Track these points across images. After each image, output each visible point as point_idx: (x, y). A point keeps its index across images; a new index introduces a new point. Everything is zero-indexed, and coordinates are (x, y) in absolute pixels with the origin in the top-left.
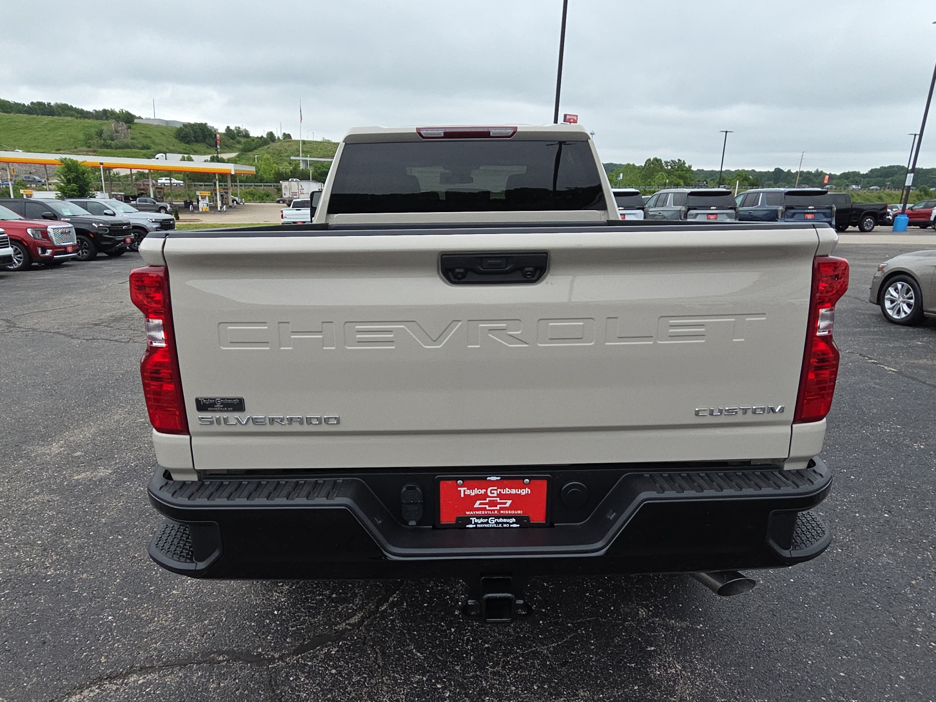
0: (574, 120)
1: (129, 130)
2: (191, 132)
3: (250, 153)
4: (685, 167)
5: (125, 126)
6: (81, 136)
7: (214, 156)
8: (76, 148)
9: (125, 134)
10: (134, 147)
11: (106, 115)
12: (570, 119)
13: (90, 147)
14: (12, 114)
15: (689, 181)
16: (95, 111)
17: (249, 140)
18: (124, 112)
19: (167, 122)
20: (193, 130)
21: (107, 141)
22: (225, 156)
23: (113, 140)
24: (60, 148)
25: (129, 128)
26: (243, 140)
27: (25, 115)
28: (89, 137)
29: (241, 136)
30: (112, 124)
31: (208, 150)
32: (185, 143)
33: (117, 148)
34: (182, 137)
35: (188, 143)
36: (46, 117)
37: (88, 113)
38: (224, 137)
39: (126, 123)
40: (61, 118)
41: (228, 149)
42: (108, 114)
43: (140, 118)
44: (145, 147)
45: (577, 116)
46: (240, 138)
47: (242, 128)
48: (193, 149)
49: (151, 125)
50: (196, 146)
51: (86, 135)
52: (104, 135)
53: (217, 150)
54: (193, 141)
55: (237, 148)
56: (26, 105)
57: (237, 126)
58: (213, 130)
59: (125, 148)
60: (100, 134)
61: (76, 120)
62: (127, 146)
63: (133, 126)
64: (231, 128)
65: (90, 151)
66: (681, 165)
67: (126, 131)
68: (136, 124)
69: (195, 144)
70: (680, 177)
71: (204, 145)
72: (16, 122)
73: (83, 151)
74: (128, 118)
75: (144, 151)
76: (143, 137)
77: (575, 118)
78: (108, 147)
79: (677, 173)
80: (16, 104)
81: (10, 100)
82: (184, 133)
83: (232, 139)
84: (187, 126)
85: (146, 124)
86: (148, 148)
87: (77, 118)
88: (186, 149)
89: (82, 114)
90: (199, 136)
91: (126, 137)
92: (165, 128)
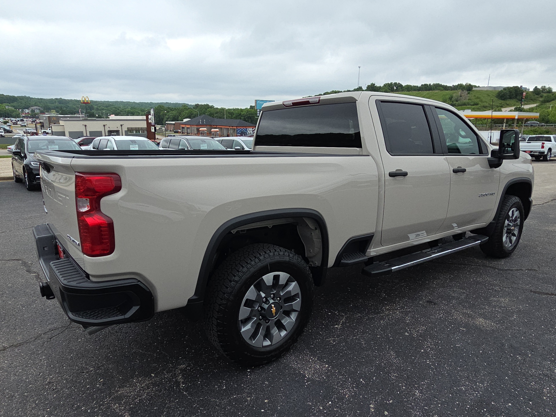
1: (468, 95)
2: (508, 92)
3: (548, 104)
5: (466, 92)
7: (517, 107)
9: (465, 97)
10: (469, 104)
11: (460, 87)
14: (411, 92)
17: (551, 94)
18: (468, 84)
19: (495, 87)
21: (454, 102)
22: (526, 107)
23: (457, 101)
25: (469, 93)
26: (545, 95)
29: (545, 92)
30: (459, 92)
31: (517, 104)
32: (502, 100)
34: (501, 96)
35: (504, 100)
36: (426, 91)
38: (531, 94)
40: (433, 91)
41: (532, 101)
43: (479, 87)
47: (547, 87)
48: (505, 103)
49: (483, 91)
50: (509, 102)
52: (453, 99)
53: (521, 103)
54: (507, 98)
55: (539, 100)
56: (419, 86)
57: (543, 85)
60: (451, 98)
61: (440, 92)
62: (464, 104)
63: (471, 92)
64: (538, 87)
67: (466, 95)
68: (474, 90)
69: (509, 99)
71: (515, 100)
74: (469, 88)
75: (473, 107)
76: (476, 98)
80: (414, 86)
81: (412, 85)
82: (503, 93)
83: (537, 95)
84: (505, 89)
85: (480, 90)
86: (477, 104)
87: (441, 90)
88: (501, 104)
89: (446, 88)
90: (512, 95)
91: (465, 99)
92: (491, 91)
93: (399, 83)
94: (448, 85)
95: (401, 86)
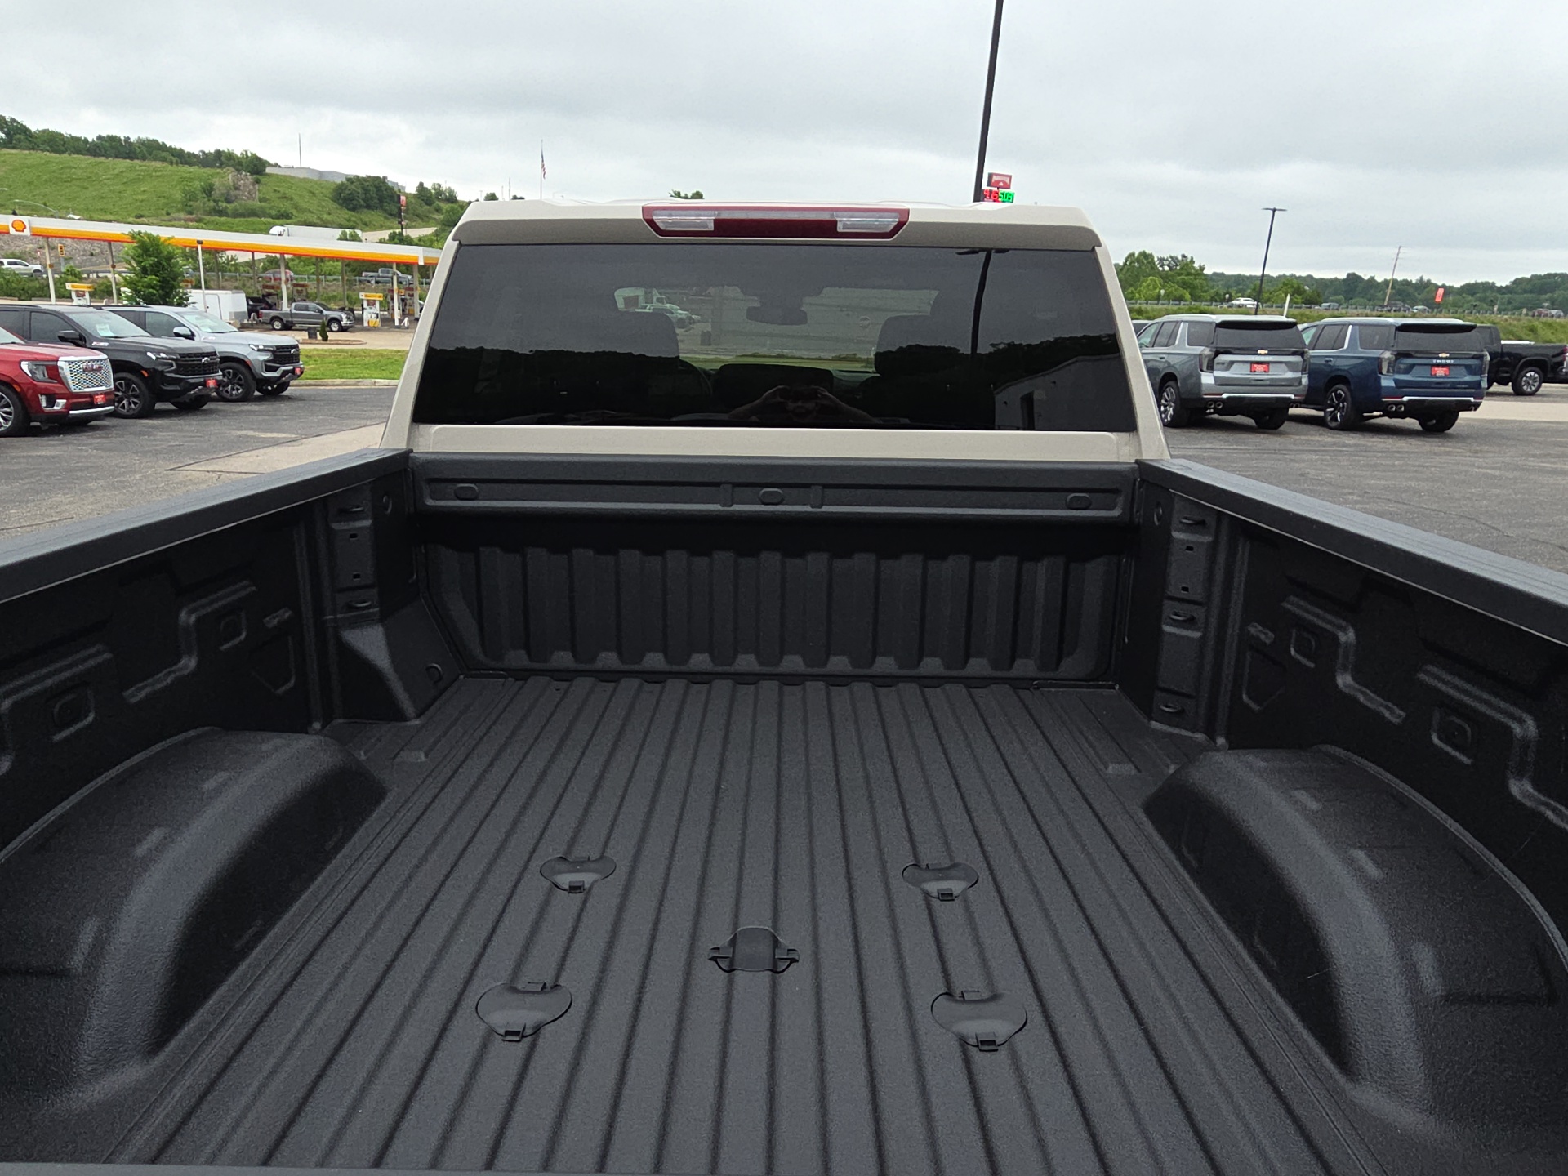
0: (1005, 183)
1: (257, 186)
2: (360, 191)
4: (1194, 268)
5: (250, 178)
6: (178, 195)
7: (394, 233)
8: (168, 214)
9: (249, 193)
10: (264, 214)
11: (220, 159)
12: (999, 182)
13: (191, 213)
14: (66, 155)
15: (1199, 292)
16: (203, 152)
17: (455, 206)
18: (249, 155)
19: (321, 173)
20: (363, 188)
21: (220, 203)
22: (413, 233)
23: (228, 201)
24: (142, 213)
25: (257, 181)
26: (445, 206)
27: (86, 157)
28: (191, 196)
29: (442, 200)
30: (229, 176)
31: (388, 223)
32: (349, 209)
33: (236, 215)
34: (345, 200)
35: (353, 209)
36: (121, 160)
37: (190, 155)
38: (413, 201)
39: (252, 174)
40: (146, 163)
41: (420, 221)
42: (223, 159)
43: (276, 165)
44: (282, 215)
45: (1010, 177)
46: (442, 205)
47: (444, 187)
48: (361, 220)
49: (293, 178)
50: (367, 215)
51: (184, 191)
52: (216, 194)
53: (400, 223)
54: (361, 206)
55: (435, 219)
56: (90, 140)
57: (436, 182)
58: (396, 189)
59: (249, 216)
60: (208, 191)
61: (170, 168)
62: (253, 213)
63: (263, 179)
64: (425, 185)
65: (192, 221)
66: (1187, 265)
67: (251, 187)
68: (269, 175)
69: (366, 210)
70: (1185, 285)
71: (380, 212)
72: (71, 168)
73: (180, 220)
74: (255, 165)
76: (279, 198)
77: (1008, 181)
78: (221, 213)
79: (1178, 278)
80: (73, 138)
81: (63, 132)
82: (347, 192)
83: (427, 204)
84: (353, 180)
85: (285, 176)
86: (288, 217)
87: (172, 163)
88: (349, 220)
89: (182, 158)
90: (372, 198)
91: (250, 197)
92: (317, 183)
93: (13, 120)
94: (187, 149)
95: (25, 130)
